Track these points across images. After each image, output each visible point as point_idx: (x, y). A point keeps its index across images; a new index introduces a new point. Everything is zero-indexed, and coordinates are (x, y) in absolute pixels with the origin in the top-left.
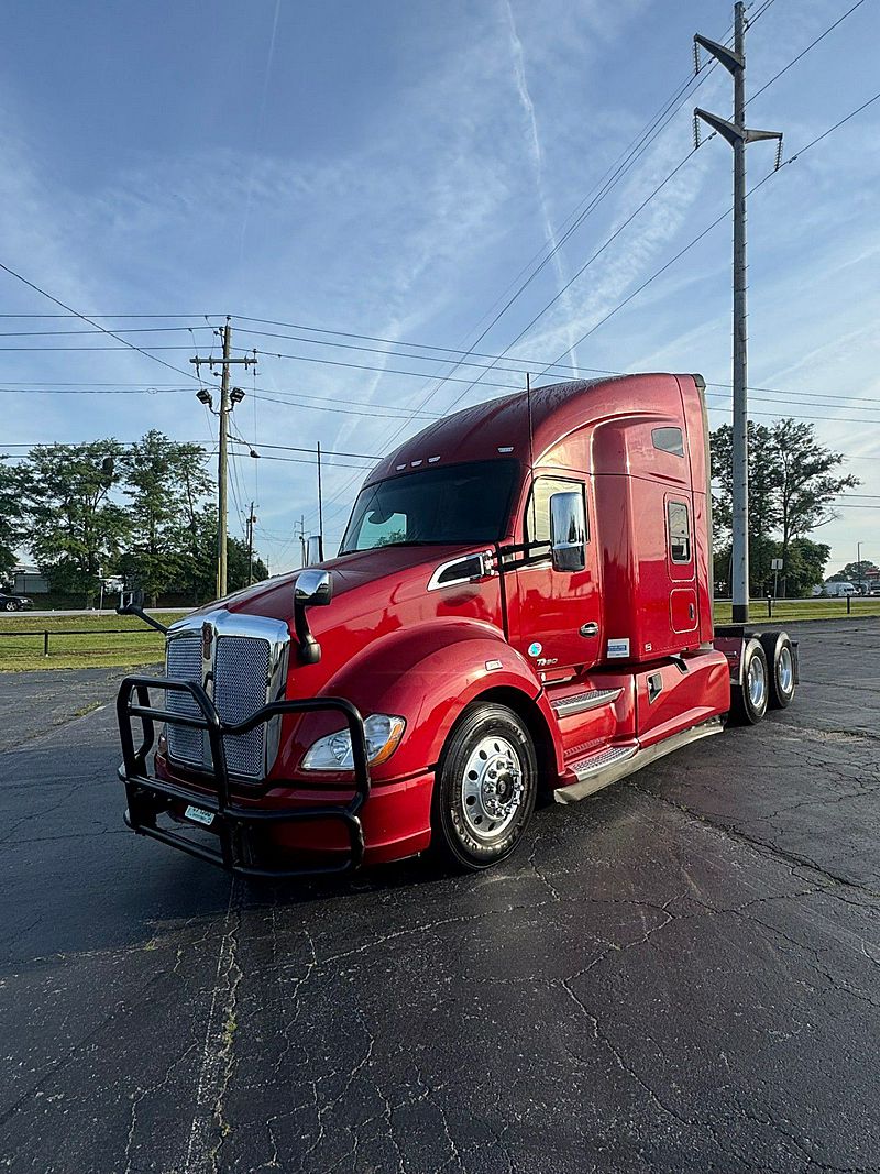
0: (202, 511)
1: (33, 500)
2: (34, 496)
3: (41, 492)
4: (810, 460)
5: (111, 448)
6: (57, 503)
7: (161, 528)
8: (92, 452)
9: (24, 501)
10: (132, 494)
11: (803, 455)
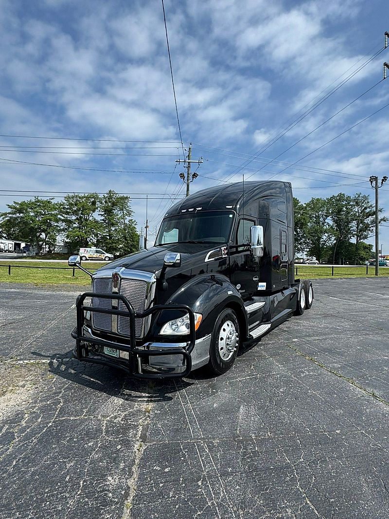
0: (128, 223)
1: (63, 216)
2: (64, 215)
3: (67, 213)
4: (368, 210)
5: (95, 196)
6: (74, 218)
7: (113, 229)
8: (88, 198)
9: (59, 216)
10: (102, 215)
11: (366, 208)
